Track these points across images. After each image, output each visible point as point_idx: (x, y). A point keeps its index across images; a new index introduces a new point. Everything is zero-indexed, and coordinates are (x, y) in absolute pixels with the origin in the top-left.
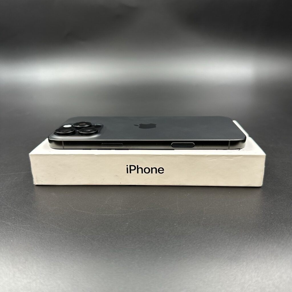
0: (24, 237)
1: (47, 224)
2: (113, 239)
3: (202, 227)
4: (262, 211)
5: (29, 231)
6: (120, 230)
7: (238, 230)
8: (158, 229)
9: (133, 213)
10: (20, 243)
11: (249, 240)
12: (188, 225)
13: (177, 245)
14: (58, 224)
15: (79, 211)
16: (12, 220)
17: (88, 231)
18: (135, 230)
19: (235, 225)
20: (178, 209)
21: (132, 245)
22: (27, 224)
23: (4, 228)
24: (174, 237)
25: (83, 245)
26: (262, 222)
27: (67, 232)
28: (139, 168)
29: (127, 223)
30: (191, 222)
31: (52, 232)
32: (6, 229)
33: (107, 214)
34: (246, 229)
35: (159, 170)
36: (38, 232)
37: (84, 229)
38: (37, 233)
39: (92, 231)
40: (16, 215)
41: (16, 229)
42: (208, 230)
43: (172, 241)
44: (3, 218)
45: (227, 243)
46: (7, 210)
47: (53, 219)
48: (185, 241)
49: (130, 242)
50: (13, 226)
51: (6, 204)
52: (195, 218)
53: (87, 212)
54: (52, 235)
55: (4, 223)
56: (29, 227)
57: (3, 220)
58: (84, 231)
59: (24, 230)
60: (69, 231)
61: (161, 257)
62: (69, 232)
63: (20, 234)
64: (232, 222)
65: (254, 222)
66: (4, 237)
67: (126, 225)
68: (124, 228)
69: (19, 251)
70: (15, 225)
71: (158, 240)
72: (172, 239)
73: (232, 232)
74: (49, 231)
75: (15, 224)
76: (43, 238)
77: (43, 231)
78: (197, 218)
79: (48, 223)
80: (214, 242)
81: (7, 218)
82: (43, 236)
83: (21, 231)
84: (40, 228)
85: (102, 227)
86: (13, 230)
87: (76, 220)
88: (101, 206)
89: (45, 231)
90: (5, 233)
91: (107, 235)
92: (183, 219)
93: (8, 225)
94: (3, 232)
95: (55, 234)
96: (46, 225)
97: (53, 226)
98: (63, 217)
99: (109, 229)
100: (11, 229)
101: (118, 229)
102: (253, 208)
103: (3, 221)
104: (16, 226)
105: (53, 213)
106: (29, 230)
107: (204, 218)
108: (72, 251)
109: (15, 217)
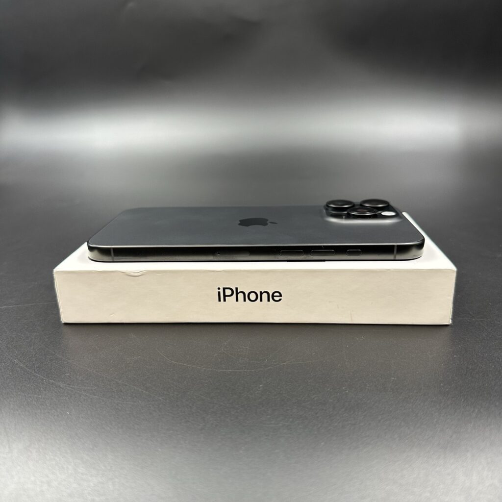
0: (88, 407)
1: (126, 386)
2: (239, 411)
3: (391, 393)
4: (493, 366)
5: (96, 397)
6: (250, 396)
7: (453, 399)
8: (314, 396)
9: (269, 368)
10: (82, 417)
11: (474, 415)
12: (367, 390)
13: (350, 422)
14: (143, 386)
15: (177, 363)
16: (66, 379)
17: (195, 397)
18: (276, 397)
19: (447, 390)
20: (346, 363)
21: (273, 422)
22: (92, 385)
23: (54, 392)
24: (343, 410)
25: (189, 421)
26: (493, 384)
27: (160, 398)
28: (239, 292)
29: (261, 386)
30: (372, 384)
31: (135, 398)
32: (57, 394)
33: (226, 369)
34: (466, 397)
35: (273, 296)
36: (112, 400)
37: (189, 393)
38: (110, 400)
39: (202, 397)
40: (71, 371)
41: (74, 395)
42: (401, 397)
43: (341, 416)
44: (50, 375)
45: (435, 420)
46: (55, 362)
47: (135, 378)
48: (363, 417)
49: (269, 417)
50: (69, 388)
51: (53, 352)
52: (378, 378)
53: (191, 365)
54: (136, 404)
55: (53, 383)
56: (95, 390)
57: (51, 379)
58: (190, 397)
59: (87, 394)
60: (163, 397)
61: (323, 443)
62: (163, 399)
63: (81, 403)
64: (442, 385)
65: (480, 385)
66: (55, 407)
67: (259, 388)
68: (256, 392)
69: (82, 430)
70: (71, 388)
71: (316, 414)
72: (340, 412)
73: (443, 401)
74: (129, 398)
75: (71, 386)
76: (120, 408)
77: (120, 397)
78: (380, 379)
79: (127, 384)
80: (414, 418)
81: (57, 375)
82: (120, 405)
83: (81, 397)
84: (114, 392)
85: (219, 391)
86: (69, 396)
87: (174, 378)
88: (215, 356)
89: (123, 397)
90: (55, 400)
91: (228, 405)
92: (357, 379)
93: (59, 386)
94: (52, 399)
95: (140, 401)
96: (124, 387)
97: (136, 388)
98: (151, 374)
99: (231, 395)
100: (66, 394)
101: (245, 395)
102: (476, 361)
103: (51, 381)
104: (74, 388)
105: (135, 366)
106: (95, 395)
107: (393, 378)
108: (171, 431)
109: (70, 373)
